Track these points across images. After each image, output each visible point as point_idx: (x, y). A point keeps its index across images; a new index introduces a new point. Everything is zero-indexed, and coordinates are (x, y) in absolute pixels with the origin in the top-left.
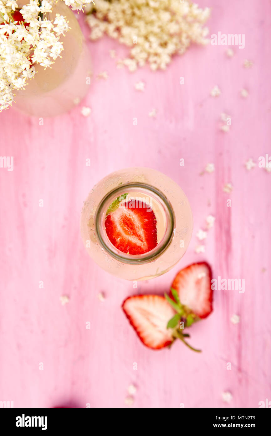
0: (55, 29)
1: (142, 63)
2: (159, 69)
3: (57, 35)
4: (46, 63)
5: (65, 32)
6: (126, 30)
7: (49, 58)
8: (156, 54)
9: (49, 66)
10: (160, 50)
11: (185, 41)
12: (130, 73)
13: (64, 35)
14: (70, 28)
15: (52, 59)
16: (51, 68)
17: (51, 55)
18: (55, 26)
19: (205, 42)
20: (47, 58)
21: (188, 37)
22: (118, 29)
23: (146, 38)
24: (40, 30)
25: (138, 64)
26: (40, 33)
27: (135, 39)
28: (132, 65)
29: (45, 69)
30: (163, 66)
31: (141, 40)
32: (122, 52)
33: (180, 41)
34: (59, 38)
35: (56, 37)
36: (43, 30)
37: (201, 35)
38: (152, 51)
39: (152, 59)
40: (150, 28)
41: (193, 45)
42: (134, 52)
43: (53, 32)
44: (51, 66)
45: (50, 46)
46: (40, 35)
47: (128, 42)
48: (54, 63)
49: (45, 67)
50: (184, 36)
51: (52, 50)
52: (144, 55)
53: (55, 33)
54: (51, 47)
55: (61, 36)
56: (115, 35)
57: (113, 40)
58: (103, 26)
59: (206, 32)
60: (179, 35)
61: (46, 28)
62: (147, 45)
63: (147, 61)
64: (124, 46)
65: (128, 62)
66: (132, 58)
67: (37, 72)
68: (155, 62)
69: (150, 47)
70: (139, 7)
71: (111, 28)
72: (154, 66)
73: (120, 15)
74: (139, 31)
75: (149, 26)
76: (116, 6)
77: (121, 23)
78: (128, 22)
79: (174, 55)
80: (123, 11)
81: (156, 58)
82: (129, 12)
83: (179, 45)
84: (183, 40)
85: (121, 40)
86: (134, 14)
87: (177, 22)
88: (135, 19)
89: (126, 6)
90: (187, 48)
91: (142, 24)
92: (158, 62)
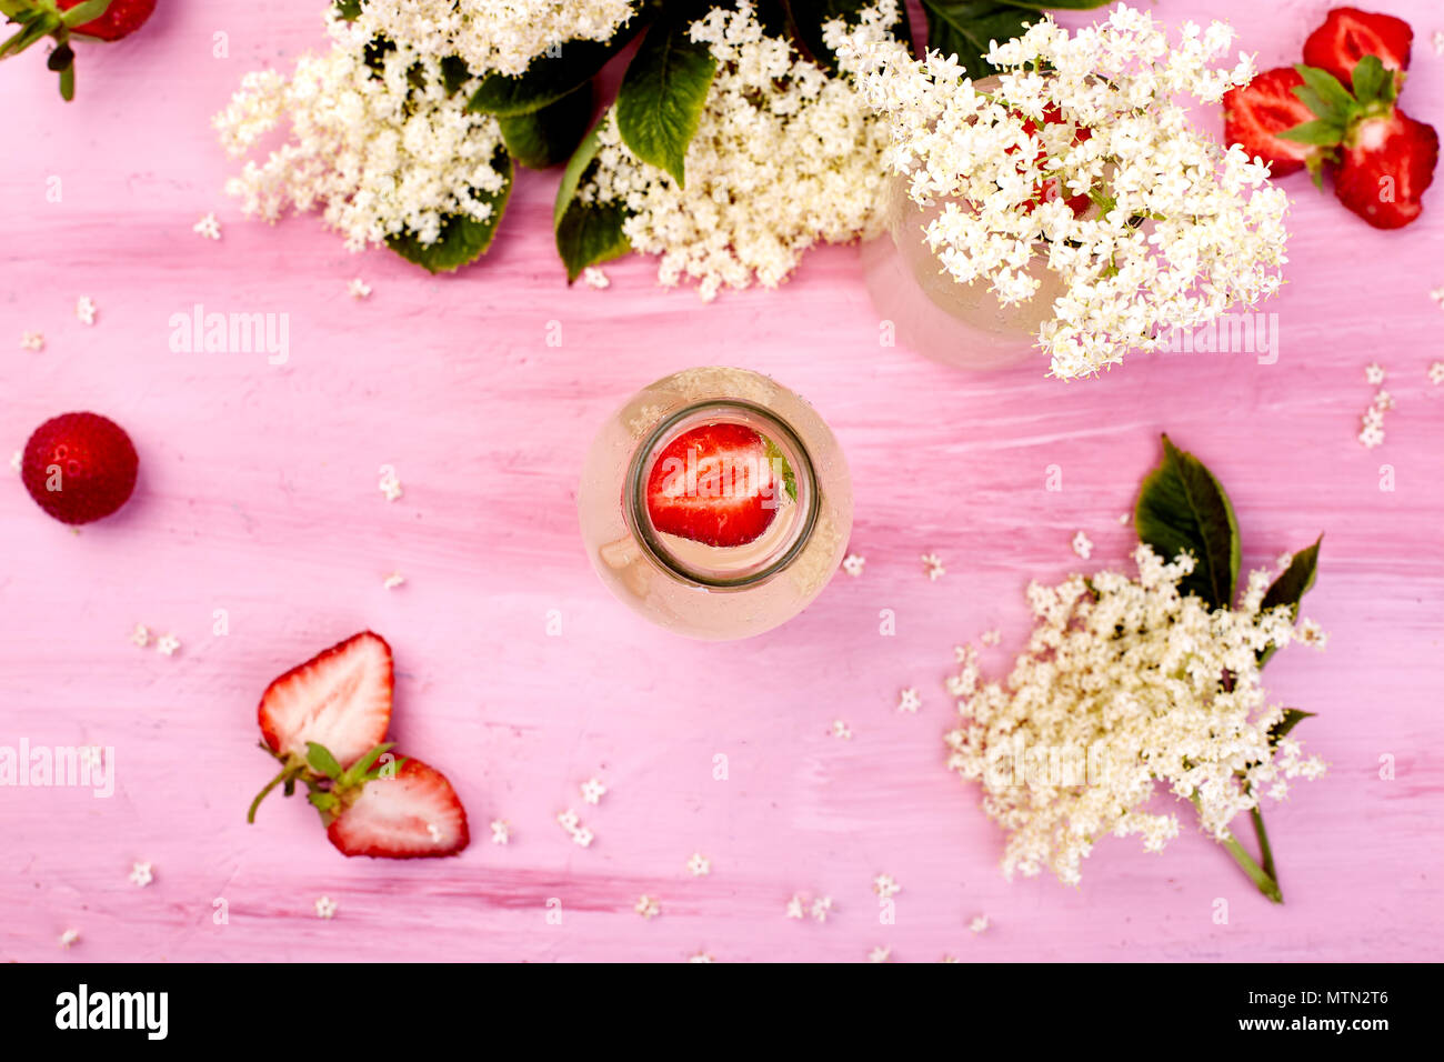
1: (965, 710)
2: (948, 749)
6: (1045, 672)
8: (984, 746)
11: (1010, 820)
12: (945, 677)
19: (1008, 867)
21: (1021, 825)
22: (1049, 653)
23: (1023, 723)
25: (965, 699)
27: (1025, 695)
28: (963, 684)
30: (956, 761)
31: (1019, 710)
32: (994, 660)
33: (1012, 807)
37: (1023, 858)
38: (993, 733)
39: (974, 734)
40: (1046, 732)
41: (1001, 838)
42: (994, 690)
47: (1017, 677)
50: (1024, 817)
52: (984, 716)
56: (1037, 646)
57: (1028, 637)
58: (1058, 616)
59: (1029, 869)
60: (1027, 805)
62: (1007, 724)
63: (969, 722)
64: (1012, 666)
65: (970, 674)
66: (979, 685)
68: (966, 742)
69: (1002, 732)
70: (1096, 708)
71: (1053, 637)
72: (955, 738)
73: (1080, 662)
74: (1040, 706)
75: (1052, 731)
76: (1102, 652)
77: (1062, 662)
78: (1066, 681)
79: (979, 788)
80: (1089, 671)
81: (974, 742)
82: (1088, 683)
83: (1002, 803)
84: (1015, 813)
85: (1023, 660)
86: (1082, 694)
87: (1054, 802)
88: (1072, 698)
89: (1099, 679)
90: (995, 822)
91: (1057, 713)
92: (965, 749)
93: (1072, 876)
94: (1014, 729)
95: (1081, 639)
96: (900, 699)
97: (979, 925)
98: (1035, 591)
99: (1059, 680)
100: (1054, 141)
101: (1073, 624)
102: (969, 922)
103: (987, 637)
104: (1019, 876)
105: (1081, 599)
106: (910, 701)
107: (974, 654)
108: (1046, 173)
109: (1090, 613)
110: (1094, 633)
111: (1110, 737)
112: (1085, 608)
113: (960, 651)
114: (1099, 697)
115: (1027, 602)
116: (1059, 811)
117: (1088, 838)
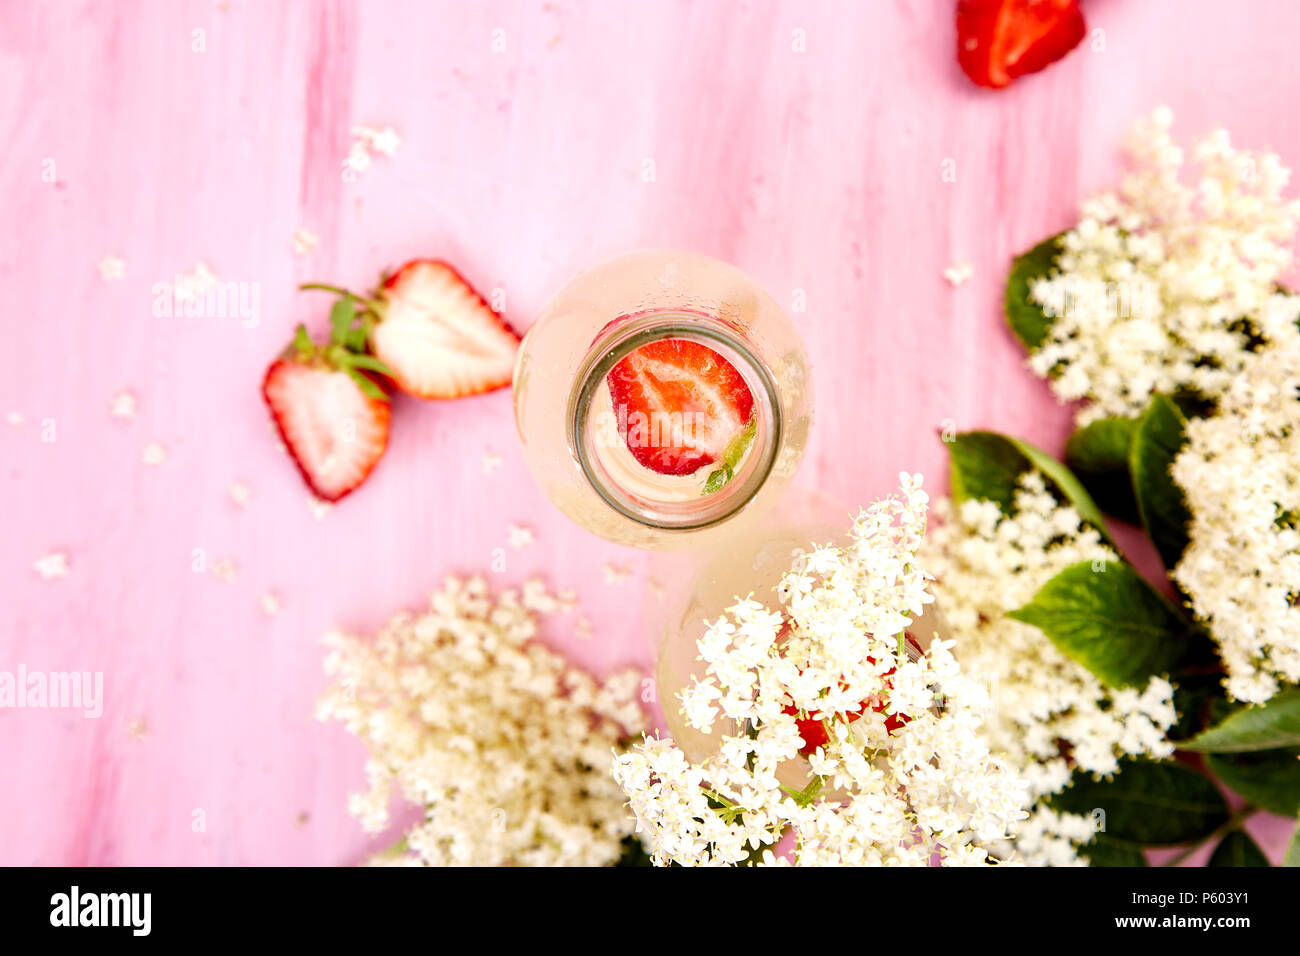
0: (717, 694)
1: (508, 598)
2: (464, 578)
3: (713, 680)
4: (746, 608)
5: (693, 686)
6: (545, 686)
7: (738, 621)
8: (469, 616)
9: (740, 601)
10: (457, 626)
11: (387, 643)
12: (543, 576)
13: (693, 677)
14: (676, 694)
15: (731, 618)
16: (736, 597)
17: (731, 628)
18: (714, 703)
19: (334, 639)
20: (743, 621)
21: (380, 655)
22: (564, 692)
23: (491, 660)
24: (756, 694)
25: (520, 598)
26: (756, 687)
27: (522, 664)
28: (535, 597)
29: (752, 594)
30: (453, 585)
31: (506, 656)
32: (560, 632)
33: (401, 644)
34: (709, 671)
35: (714, 675)
36: (748, 694)
37: (344, 656)
38: (480, 627)
39: (481, 607)
40: (480, 685)
41: (363, 631)
42: (528, 630)
43: (723, 686)
44: (736, 602)
45: (733, 652)
46: (758, 682)
47: (541, 655)
48: (728, 610)
49: (751, 598)
50: (390, 659)
51: (728, 641)
52: (501, 618)
53: (717, 684)
54: (730, 648)
55: (702, 677)
56: (574, 678)
57: (582, 668)
58: (604, 704)
59: (331, 663)
60: (402, 662)
61: (741, 699)
62: (491, 643)
63: (494, 601)
64: (553, 649)
65: (546, 605)
66: (534, 615)
67: (773, 589)
68: (473, 597)
69: (482, 638)
70: (504, 740)
71: (582, 697)
72: (477, 586)
73: (555, 726)
74: (508, 680)
75: (481, 692)
76: (566, 752)
77: (555, 705)
78: (536, 708)
79: (420, 610)
80: (545, 734)
81: (471, 606)
82: (532, 733)
83: (405, 634)
84: (392, 648)
85: (558, 662)
86: (520, 725)
87: (405, 693)
88: (517, 713)
89: (536, 747)
90: (385, 625)
91: (500, 699)
92: (464, 597)
93: (324, 711)
94: (483, 650)
95: (579, 728)
96: (522, 526)
97: (270, 605)
98: (631, 678)
99: (535, 703)
101: (595, 719)
102: (275, 593)
103: (584, 623)
104: (326, 651)
105: (621, 727)
106: (520, 538)
107: (567, 609)
109: (607, 739)
110: (585, 742)
111: (474, 758)
112: (611, 731)
113: (571, 594)
114: (516, 745)
115: (620, 669)
116: (396, 699)
117: (366, 730)
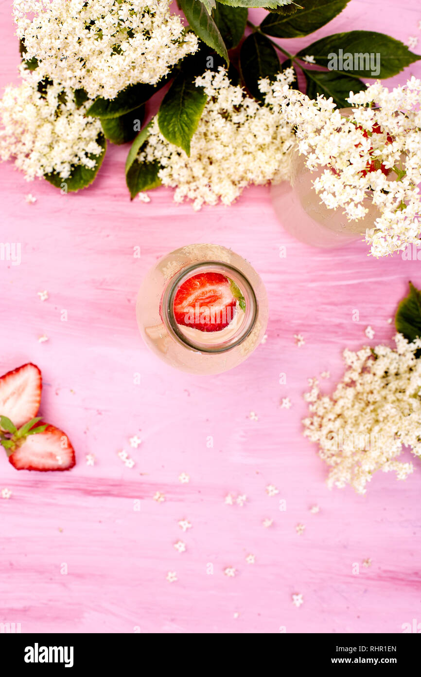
1: (312, 409)
2: (304, 427)
6: (351, 392)
8: (321, 426)
10: (325, 431)
11: (332, 461)
12: (303, 393)
19: (330, 483)
21: (337, 464)
22: (352, 384)
23: (339, 415)
25: (312, 403)
27: (341, 403)
28: (312, 396)
30: (307, 432)
31: (338, 409)
32: (326, 385)
33: (333, 455)
37: (337, 479)
38: (325, 420)
39: (316, 420)
40: (350, 421)
41: (327, 470)
42: (326, 400)
47: (337, 395)
50: (339, 460)
52: (321, 412)
56: (347, 380)
57: (343, 375)
58: (358, 366)
59: (340, 485)
60: (340, 455)
62: (332, 416)
63: (314, 414)
64: (335, 389)
65: (315, 392)
66: (319, 397)
68: (312, 424)
69: (330, 420)
70: (374, 410)
71: (355, 376)
72: (307, 422)
73: (368, 388)
74: (348, 408)
75: (353, 420)
76: (378, 383)
77: (359, 388)
78: (360, 397)
79: (318, 447)
80: (372, 392)
81: (316, 424)
82: (371, 398)
83: (328, 453)
84: (334, 458)
85: (340, 386)
86: (368, 404)
87: (354, 454)
88: (363, 405)
89: (377, 397)
90: (324, 462)
91: (356, 412)
92: (312, 427)
93: (362, 491)
94: (336, 419)
95: (368, 377)
96: (281, 402)
97: (315, 510)
98: (347, 353)
99: (357, 396)
100: (377, 142)
101: (365, 370)
102: (310, 508)
103: (324, 374)
104: (335, 488)
105: (368, 358)
106: (286, 404)
107: (317, 382)
108: (373, 157)
109: (373, 365)
110: (374, 374)
111: (381, 424)
112: (370, 363)
113: (311, 381)
114: (377, 405)
115: (343, 358)
116: (356, 458)
117: (369, 472)
